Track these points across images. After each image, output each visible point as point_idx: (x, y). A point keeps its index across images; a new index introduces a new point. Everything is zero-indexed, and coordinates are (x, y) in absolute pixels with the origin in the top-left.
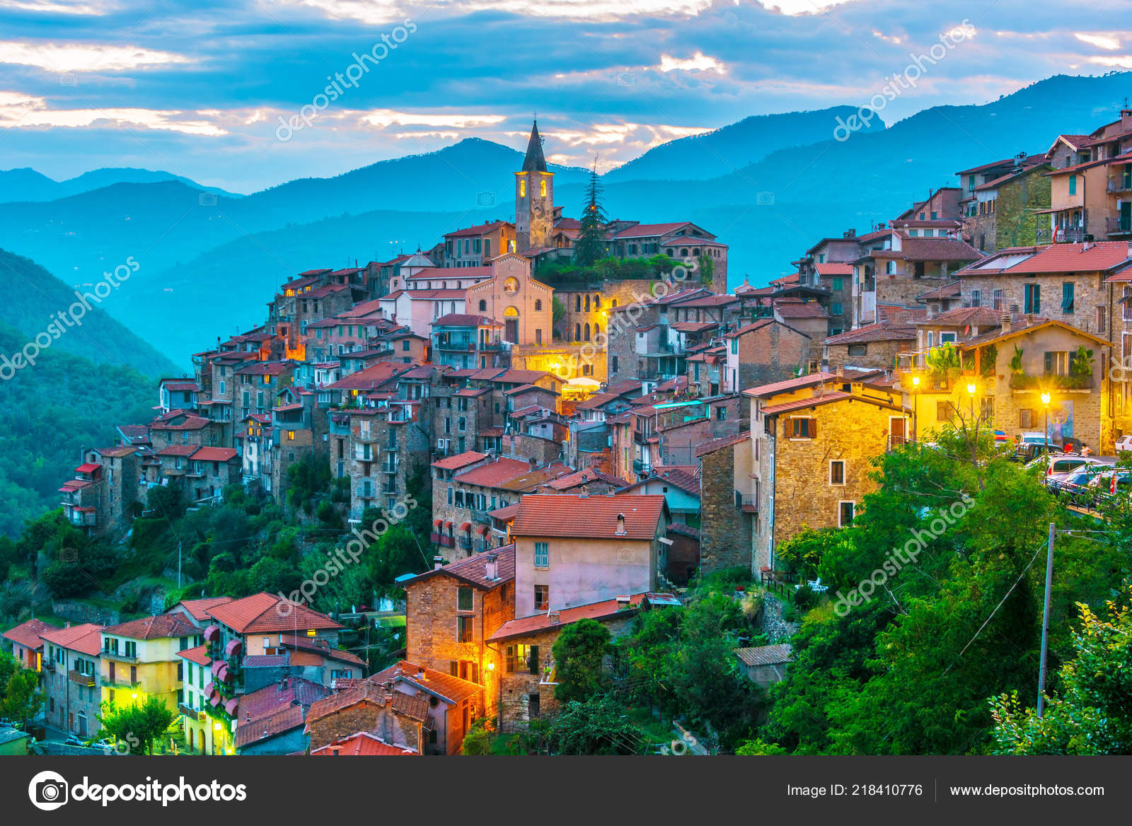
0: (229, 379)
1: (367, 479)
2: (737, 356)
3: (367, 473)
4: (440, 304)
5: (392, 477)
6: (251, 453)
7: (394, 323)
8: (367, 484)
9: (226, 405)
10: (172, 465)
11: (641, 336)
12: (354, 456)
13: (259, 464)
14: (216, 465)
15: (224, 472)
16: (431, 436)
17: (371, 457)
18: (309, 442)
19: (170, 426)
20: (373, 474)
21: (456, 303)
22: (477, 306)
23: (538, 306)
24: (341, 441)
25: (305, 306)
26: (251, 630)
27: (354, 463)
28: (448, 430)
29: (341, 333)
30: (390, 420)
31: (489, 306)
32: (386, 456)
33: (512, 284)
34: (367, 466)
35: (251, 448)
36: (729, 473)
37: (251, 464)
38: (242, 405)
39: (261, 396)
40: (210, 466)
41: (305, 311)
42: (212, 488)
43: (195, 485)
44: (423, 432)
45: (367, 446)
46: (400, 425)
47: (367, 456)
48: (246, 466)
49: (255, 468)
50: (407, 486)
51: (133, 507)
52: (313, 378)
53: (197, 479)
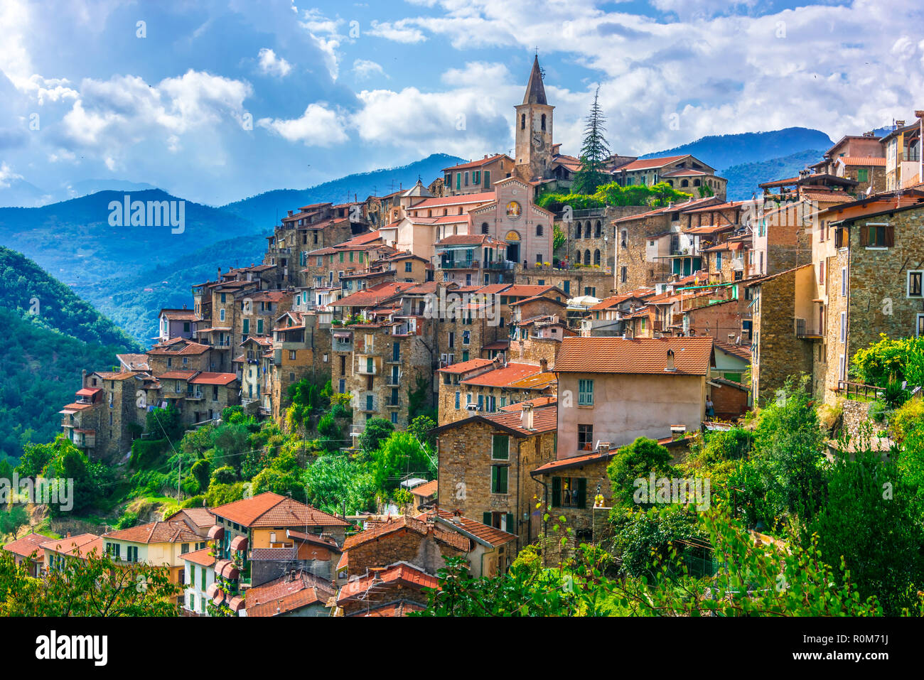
0: (230, 306)
1: (369, 393)
2: (765, 238)
3: (370, 387)
4: (442, 228)
5: (395, 390)
6: (251, 375)
7: (394, 249)
8: (370, 399)
9: (226, 332)
10: (172, 389)
11: (652, 244)
12: (356, 369)
13: (258, 387)
14: (215, 388)
15: (223, 396)
16: (434, 351)
17: (374, 370)
18: (310, 362)
19: (170, 352)
20: (376, 388)
21: (459, 227)
22: (480, 228)
23: (539, 231)
24: (343, 358)
25: (305, 237)
26: (258, 524)
27: (358, 377)
28: (452, 345)
29: (341, 260)
30: (394, 333)
31: (491, 229)
32: (389, 370)
33: (515, 209)
34: (370, 379)
35: (251, 371)
36: (789, 300)
37: (250, 387)
38: (242, 332)
39: (260, 322)
40: (210, 391)
41: (305, 242)
42: (211, 411)
43: (194, 408)
44: (427, 346)
45: (370, 360)
46: (405, 338)
47: (370, 370)
48: (245, 388)
49: (254, 390)
50: (410, 399)
51: (132, 430)
52: (314, 302)
53: (197, 402)
